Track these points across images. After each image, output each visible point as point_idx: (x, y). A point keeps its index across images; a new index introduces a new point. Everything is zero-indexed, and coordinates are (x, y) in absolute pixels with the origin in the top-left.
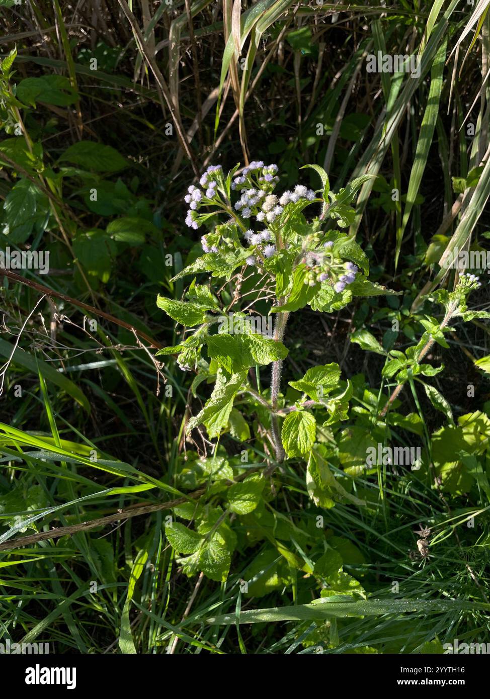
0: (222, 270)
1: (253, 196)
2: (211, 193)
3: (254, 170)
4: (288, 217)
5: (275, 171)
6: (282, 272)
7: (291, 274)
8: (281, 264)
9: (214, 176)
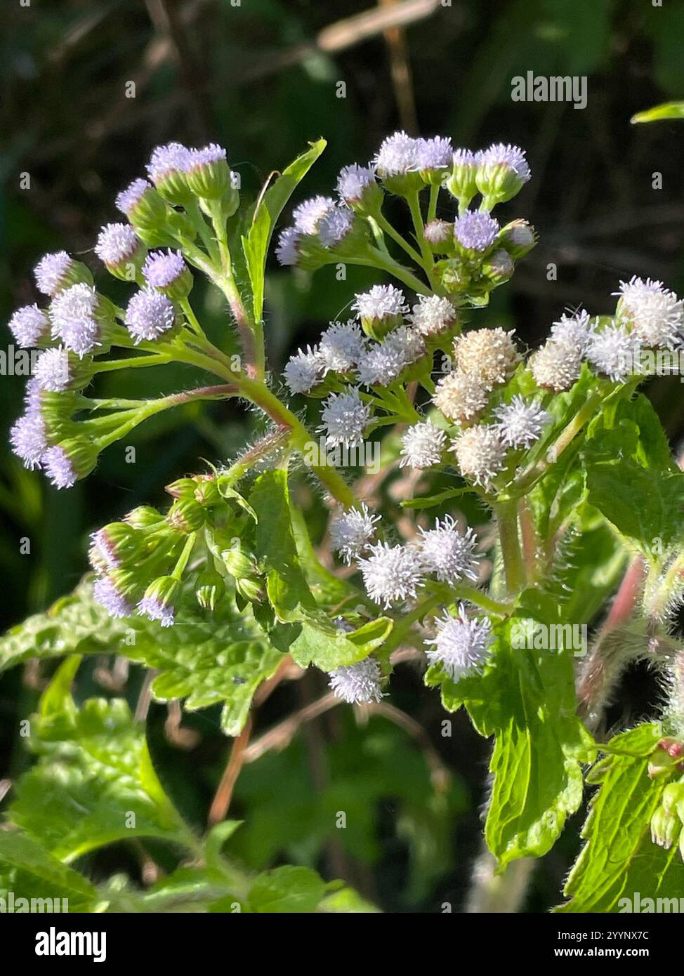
0: (207, 664)
1: (385, 327)
2: (154, 315)
3: (400, 176)
4: (571, 429)
5: (510, 180)
6: (525, 719)
7: (575, 740)
8: (523, 676)
9: (182, 199)
